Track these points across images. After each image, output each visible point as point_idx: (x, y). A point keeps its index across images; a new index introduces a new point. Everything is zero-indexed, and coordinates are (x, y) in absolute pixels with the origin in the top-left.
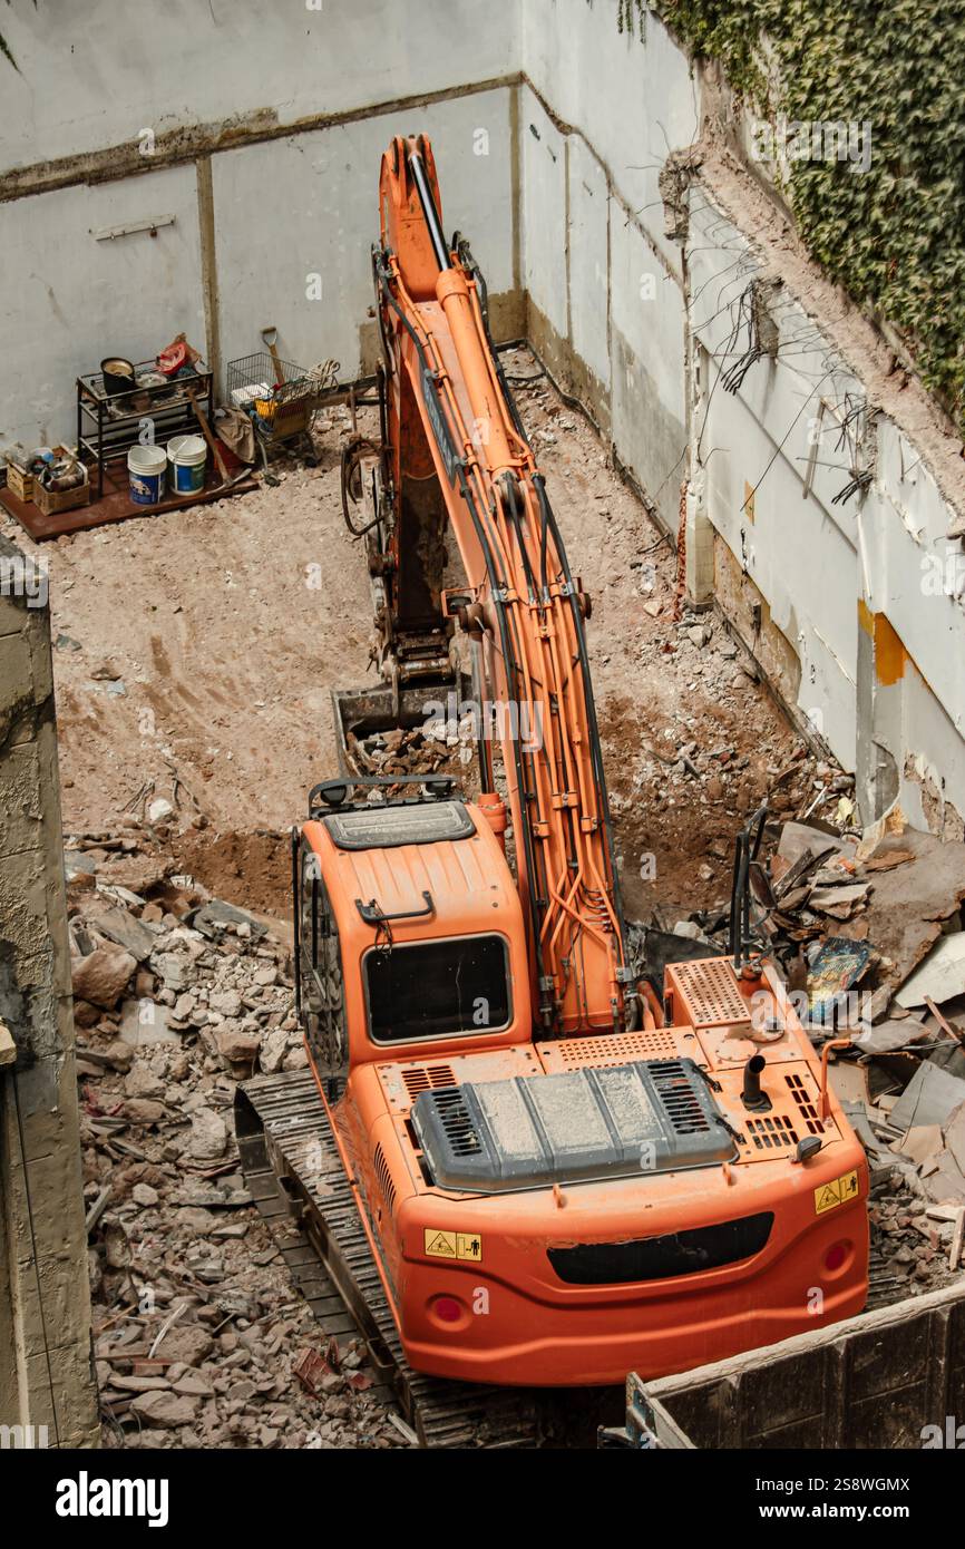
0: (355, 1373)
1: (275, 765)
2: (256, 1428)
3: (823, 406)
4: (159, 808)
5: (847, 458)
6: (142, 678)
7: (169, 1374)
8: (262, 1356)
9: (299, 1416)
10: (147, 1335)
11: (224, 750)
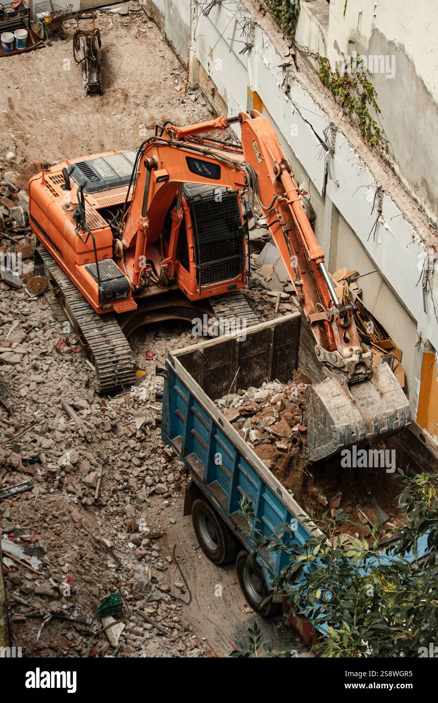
0: (74, 346)
1: (49, 140)
2: (41, 365)
3: (237, 21)
4: (10, 155)
5: (244, 39)
6: (5, 111)
7: (12, 346)
8: (43, 340)
9: (56, 360)
10: (5, 333)
11: (32, 135)
